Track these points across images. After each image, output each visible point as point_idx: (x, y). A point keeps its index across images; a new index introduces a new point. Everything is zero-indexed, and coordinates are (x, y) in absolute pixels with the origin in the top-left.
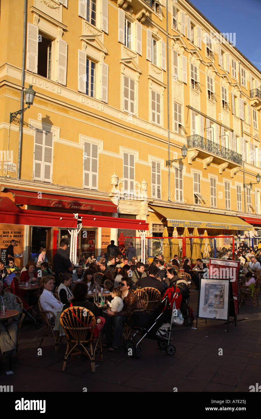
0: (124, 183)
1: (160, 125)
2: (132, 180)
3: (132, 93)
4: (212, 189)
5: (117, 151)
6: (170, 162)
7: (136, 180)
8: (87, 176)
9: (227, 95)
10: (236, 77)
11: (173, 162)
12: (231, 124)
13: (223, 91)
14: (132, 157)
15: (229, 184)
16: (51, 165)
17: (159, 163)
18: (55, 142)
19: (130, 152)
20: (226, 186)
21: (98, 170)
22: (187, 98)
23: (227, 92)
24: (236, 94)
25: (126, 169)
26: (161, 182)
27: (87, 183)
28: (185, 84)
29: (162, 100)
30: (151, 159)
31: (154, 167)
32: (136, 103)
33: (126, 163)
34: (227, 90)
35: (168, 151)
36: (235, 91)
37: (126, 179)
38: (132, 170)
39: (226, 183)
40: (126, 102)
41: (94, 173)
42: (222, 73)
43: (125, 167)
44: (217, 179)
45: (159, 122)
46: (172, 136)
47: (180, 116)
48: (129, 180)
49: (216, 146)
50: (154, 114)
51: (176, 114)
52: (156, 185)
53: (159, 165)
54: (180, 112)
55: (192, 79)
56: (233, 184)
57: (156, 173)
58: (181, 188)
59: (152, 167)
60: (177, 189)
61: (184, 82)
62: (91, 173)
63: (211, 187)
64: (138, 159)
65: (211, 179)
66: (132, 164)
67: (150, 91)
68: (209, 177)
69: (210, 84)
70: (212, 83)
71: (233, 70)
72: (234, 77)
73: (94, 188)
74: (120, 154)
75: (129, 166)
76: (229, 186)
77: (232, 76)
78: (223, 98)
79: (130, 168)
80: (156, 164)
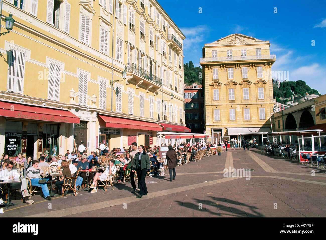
0: (79, 96)
1: (106, 54)
2: (85, 94)
3: (88, 28)
4: (141, 103)
5: (75, 72)
6: (114, 82)
7: (88, 94)
8: (51, 89)
9: (153, 36)
10: (159, 24)
11: (115, 82)
12: (155, 57)
13: (150, 33)
14: (86, 77)
15: (152, 99)
16: (23, 79)
17: (105, 82)
18: (26, 62)
19: (84, 73)
20: (150, 101)
21: (60, 85)
22: (126, 36)
23: (153, 34)
24: (159, 36)
25: (81, 85)
26: (106, 96)
27: (51, 96)
28: (125, 25)
29: (109, 35)
30: (99, 79)
31: (101, 85)
32: (90, 35)
33: (81, 81)
34: (153, 33)
35: (112, 74)
36: (158, 34)
37: (81, 93)
38: (85, 87)
39: (150, 99)
40: (83, 34)
41: (57, 88)
42: (150, 20)
43: (80, 84)
44: (145, 96)
45: (106, 52)
46: (115, 63)
47: (121, 48)
48: (83, 94)
49: (145, 72)
50: (102, 45)
51: (118, 46)
52: (103, 99)
53: (105, 83)
54: (121, 45)
55: (130, 22)
56: (155, 100)
57: (103, 90)
58: (120, 102)
59: (100, 85)
60: (117, 102)
61: (124, 24)
62: (54, 88)
63: (140, 101)
64: (90, 78)
65: (141, 96)
66: (85, 83)
67: (101, 27)
68: (140, 95)
69: (142, 27)
70: (143, 26)
71: (157, 19)
72: (158, 24)
73: (57, 100)
74: (77, 74)
75: (83, 84)
76: (152, 101)
77: (157, 23)
78: (150, 38)
79: (84, 85)
80: (103, 83)
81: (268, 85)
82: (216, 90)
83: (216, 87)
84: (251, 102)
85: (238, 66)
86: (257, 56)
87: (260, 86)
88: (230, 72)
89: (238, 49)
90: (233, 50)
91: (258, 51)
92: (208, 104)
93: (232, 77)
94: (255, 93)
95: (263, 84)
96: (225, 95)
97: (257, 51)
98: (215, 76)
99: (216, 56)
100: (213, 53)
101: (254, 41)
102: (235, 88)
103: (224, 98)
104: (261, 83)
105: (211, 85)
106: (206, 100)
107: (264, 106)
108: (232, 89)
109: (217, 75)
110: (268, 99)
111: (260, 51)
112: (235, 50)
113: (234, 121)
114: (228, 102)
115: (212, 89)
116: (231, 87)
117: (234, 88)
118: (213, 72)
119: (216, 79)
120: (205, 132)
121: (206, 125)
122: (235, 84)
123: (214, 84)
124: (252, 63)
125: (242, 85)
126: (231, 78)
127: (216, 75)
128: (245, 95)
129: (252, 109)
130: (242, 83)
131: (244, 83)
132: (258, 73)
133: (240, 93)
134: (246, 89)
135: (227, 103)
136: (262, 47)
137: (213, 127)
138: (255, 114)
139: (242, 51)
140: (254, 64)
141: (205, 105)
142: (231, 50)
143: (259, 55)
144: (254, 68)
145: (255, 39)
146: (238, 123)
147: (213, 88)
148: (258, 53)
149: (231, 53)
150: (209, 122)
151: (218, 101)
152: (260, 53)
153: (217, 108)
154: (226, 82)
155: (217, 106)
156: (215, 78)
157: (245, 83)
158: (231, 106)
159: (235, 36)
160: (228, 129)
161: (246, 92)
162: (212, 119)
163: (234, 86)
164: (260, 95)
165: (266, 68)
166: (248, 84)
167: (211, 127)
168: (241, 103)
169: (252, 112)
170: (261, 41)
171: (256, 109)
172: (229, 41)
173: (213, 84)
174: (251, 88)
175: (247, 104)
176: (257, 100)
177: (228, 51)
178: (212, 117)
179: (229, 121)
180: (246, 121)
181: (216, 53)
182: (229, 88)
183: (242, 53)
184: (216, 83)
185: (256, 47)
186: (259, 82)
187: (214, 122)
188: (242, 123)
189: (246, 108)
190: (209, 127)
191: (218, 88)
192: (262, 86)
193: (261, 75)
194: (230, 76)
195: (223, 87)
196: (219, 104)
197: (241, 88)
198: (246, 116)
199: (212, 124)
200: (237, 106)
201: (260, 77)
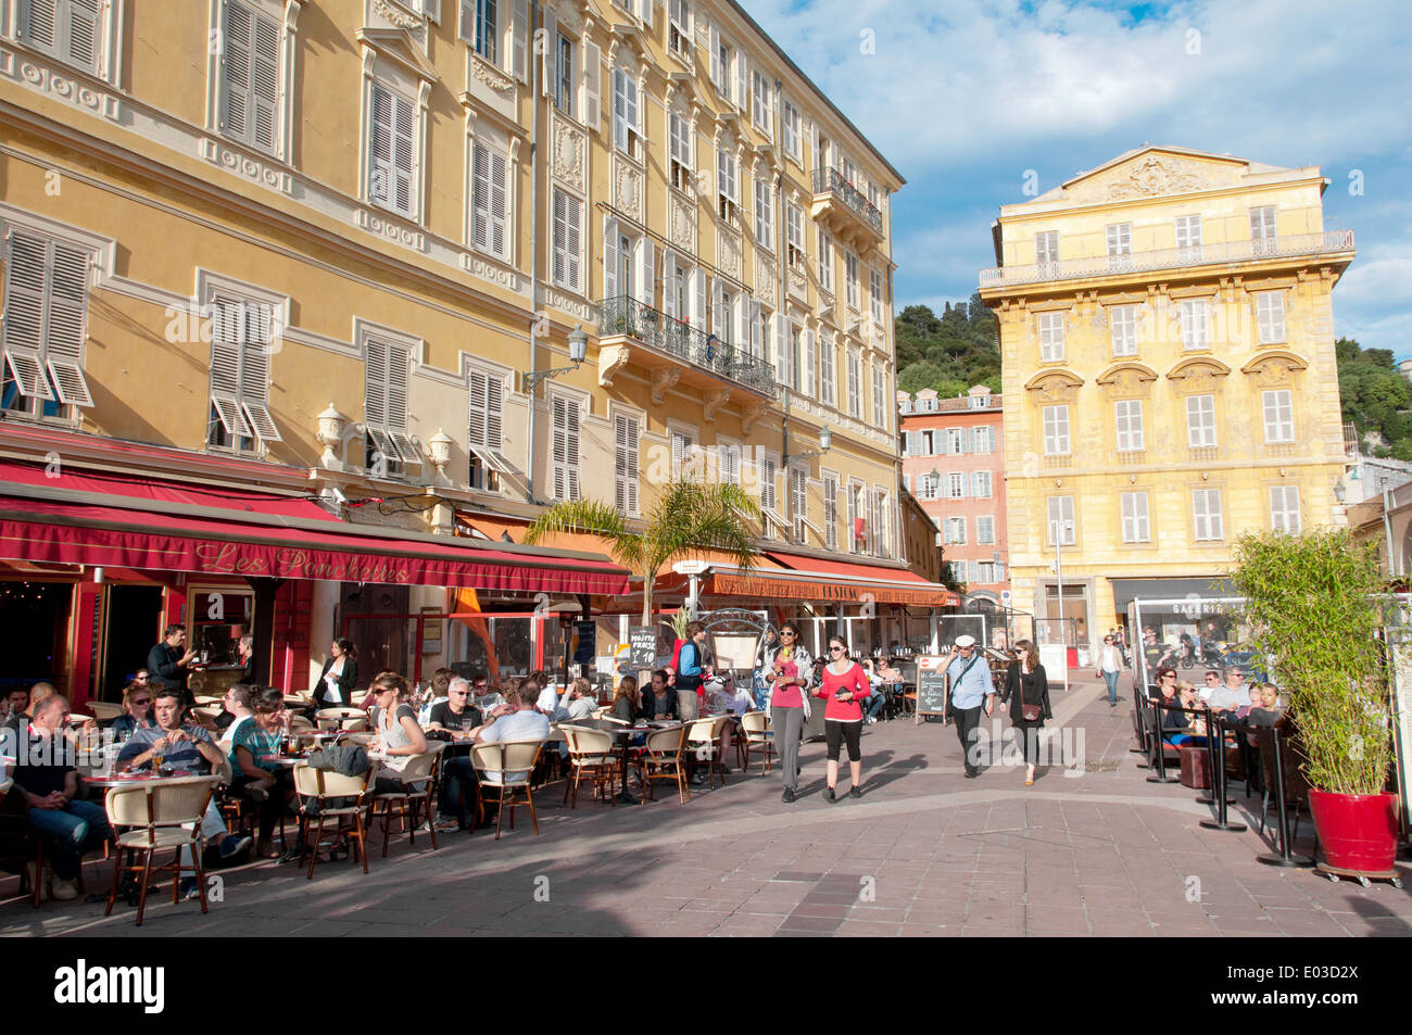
17: (498, 378)
81: (1316, 373)
82: (1055, 408)
83: (1055, 398)
84: (1228, 458)
85: (1159, 295)
86: (1257, 244)
87: (1272, 382)
88: (1121, 326)
89: (1158, 220)
90: (1137, 223)
91: (1259, 218)
92: (1017, 475)
93: (1130, 347)
94: (1248, 416)
95: (1288, 369)
96: (1101, 431)
97: (1255, 220)
98: (1049, 348)
99: (1054, 257)
100: (1041, 244)
101: (1243, 170)
102: (1146, 395)
103: (1092, 444)
104: (1276, 369)
105: (1031, 385)
106: (1011, 456)
107: (1293, 474)
108: (1132, 404)
109: (1058, 343)
110: (1317, 442)
111: (1270, 219)
112: (1146, 222)
113: (1142, 546)
114: (1114, 460)
115: (1035, 406)
116: (1129, 393)
117: (1141, 396)
118: (1041, 329)
119: (1053, 358)
120: (1006, 597)
121: (1010, 565)
122: (1147, 378)
123: (1047, 382)
124: (1231, 278)
125: (1183, 383)
126: (1126, 352)
127: (1056, 340)
128: (1197, 424)
129: (1234, 489)
130: (1182, 373)
131: (1192, 372)
132: (1263, 322)
133: (1172, 421)
134: (1200, 398)
135: (1107, 464)
136: (1283, 200)
137: (1040, 574)
138: (1250, 512)
139: (1181, 222)
140: (1239, 282)
141: (1008, 475)
142: (1125, 227)
143: (1264, 235)
144: (1240, 300)
145: (1245, 164)
146: (1163, 556)
147: (1042, 400)
148: (1264, 228)
149: (1126, 239)
150: (1022, 553)
151: (1065, 458)
152: (1271, 226)
154: (1102, 369)
155: (1059, 482)
156: (1048, 355)
157: (1198, 369)
158: (1125, 478)
159: (1143, 160)
160: (1115, 583)
161: (1200, 412)
162: (1038, 540)
163: (1139, 389)
164: (1271, 424)
165: (1305, 295)
166: (1211, 375)
167: (1033, 572)
168: (1177, 465)
169: (1232, 507)
170: (1277, 169)
171: (1254, 494)
172: (1119, 181)
173: (1039, 384)
174: (1226, 392)
175: (1209, 467)
176: (1260, 448)
177: (1112, 229)
178: (1037, 530)
179: (1119, 547)
180: (1202, 546)
181: (1054, 243)
182: (1115, 398)
183: (1182, 233)
184: (1057, 380)
185: (1249, 200)
186: (1269, 363)
187: (1046, 551)
188: (1184, 554)
189: (1205, 488)
190: (1024, 571)
191: (1063, 400)
192: (1283, 382)
193: (1278, 332)
194: (1119, 343)
195: (1089, 392)
196: (1072, 470)
197: (1177, 394)
198: (1201, 522)
199: (1038, 560)
200: (1155, 476)
201: (1273, 339)
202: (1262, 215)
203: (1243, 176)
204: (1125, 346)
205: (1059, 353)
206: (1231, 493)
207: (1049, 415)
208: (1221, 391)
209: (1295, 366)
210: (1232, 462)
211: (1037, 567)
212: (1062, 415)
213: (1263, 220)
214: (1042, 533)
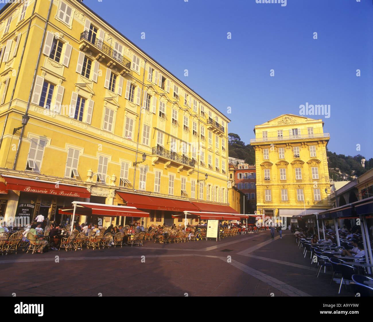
20: (182, 180)
21: (77, 166)
25: (100, 167)
26: (128, 176)
31: (123, 166)
35: (136, 156)
36: (195, 119)
37: (100, 173)
43: (100, 165)
48: (102, 174)
59: (121, 166)
60: (141, 181)
71: (194, 106)
72: (195, 110)
79: (104, 166)
81: (323, 164)
82: (267, 170)
83: (267, 167)
84: (304, 182)
85: (289, 146)
86: (309, 135)
87: (313, 165)
88: (281, 152)
90: (284, 130)
92: (259, 184)
93: (283, 157)
94: (309, 173)
95: (317, 163)
96: (277, 175)
97: (309, 130)
100: (264, 134)
101: (306, 120)
102: (287, 168)
103: (275, 178)
104: (314, 163)
105: (262, 165)
106: (257, 180)
108: (283, 169)
110: (324, 179)
111: (312, 130)
112: (286, 130)
113: (286, 202)
114: (280, 182)
115: (262, 169)
116: (283, 167)
117: (285, 168)
118: (264, 152)
120: (256, 212)
121: (257, 205)
122: (286, 164)
123: (265, 164)
124: (304, 142)
125: (294, 165)
126: (282, 158)
127: (267, 155)
128: (298, 174)
129: (306, 189)
130: (294, 163)
131: (296, 163)
132: (311, 152)
133: (292, 173)
134: (298, 168)
135: (278, 183)
136: (314, 126)
137: (264, 208)
138: (309, 195)
139: (293, 130)
140: (306, 143)
141: (256, 185)
142: (282, 130)
143: (311, 133)
144: (306, 147)
145: (306, 118)
146: (291, 204)
147: (264, 168)
149: (282, 133)
150: (260, 203)
151: (269, 181)
153: (269, 188)
154: (277, 161)
155: (268, 186)
156: (265, 158)
157: (298, 162)
158: (282, 186)
159: (285, 117)
160: (280, 210)
161: (298, 172)
162: (263, 200)
163: (285, 166)
164: (314, 175)
165: (320, 146)
166: (300, 163)
167: (262, 207)
168: (294, 183)
169: (305, 193)
170: (313, 119)
171: (310, 190)
172: (280, 121)
173: (263, 164)
174: (304, 167)
175: (300, 184)
176: (311, 180)
178: (263, 197)
179: (281, 202)
180: (299, 202)
181: (266, 134)
182: (280, 168)
184: (267, 163)
185: (308, 126)
186: (313, 161)
187: (265, 202)
188: (295, 204)
189: (299, 189)
190: (260, 207)
191: (269, 168)
192: (316, 165)
193: (314, 155)
194: (281, 156)
195: (274, 167)
196: (270, 184)
197: (293, 168)
198: (299, 196)
199: (263, 204)
200: (289, 186)
201: (313, 156)
202: (310, 129)
203: (306, 121)
204: (282, 156)
205: (268, 158)
206: (305, 190)
207: (266, 171)
208: (303, 167)
209: (318, 162)
210: (305, 183)
211: (263, 206)
212: (268, 171)
213: (310, 130)
214: (264, 198)
